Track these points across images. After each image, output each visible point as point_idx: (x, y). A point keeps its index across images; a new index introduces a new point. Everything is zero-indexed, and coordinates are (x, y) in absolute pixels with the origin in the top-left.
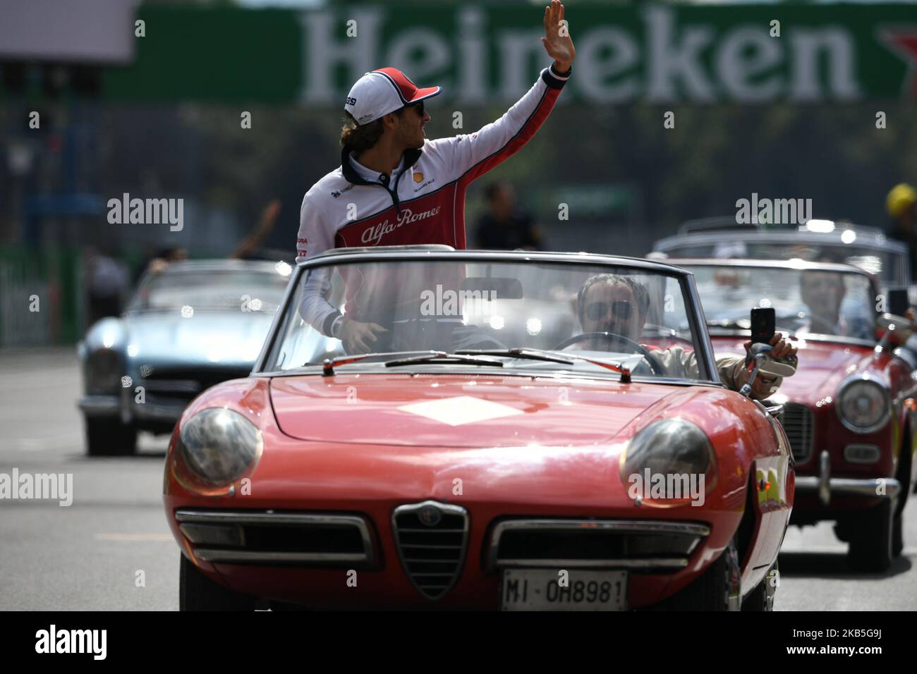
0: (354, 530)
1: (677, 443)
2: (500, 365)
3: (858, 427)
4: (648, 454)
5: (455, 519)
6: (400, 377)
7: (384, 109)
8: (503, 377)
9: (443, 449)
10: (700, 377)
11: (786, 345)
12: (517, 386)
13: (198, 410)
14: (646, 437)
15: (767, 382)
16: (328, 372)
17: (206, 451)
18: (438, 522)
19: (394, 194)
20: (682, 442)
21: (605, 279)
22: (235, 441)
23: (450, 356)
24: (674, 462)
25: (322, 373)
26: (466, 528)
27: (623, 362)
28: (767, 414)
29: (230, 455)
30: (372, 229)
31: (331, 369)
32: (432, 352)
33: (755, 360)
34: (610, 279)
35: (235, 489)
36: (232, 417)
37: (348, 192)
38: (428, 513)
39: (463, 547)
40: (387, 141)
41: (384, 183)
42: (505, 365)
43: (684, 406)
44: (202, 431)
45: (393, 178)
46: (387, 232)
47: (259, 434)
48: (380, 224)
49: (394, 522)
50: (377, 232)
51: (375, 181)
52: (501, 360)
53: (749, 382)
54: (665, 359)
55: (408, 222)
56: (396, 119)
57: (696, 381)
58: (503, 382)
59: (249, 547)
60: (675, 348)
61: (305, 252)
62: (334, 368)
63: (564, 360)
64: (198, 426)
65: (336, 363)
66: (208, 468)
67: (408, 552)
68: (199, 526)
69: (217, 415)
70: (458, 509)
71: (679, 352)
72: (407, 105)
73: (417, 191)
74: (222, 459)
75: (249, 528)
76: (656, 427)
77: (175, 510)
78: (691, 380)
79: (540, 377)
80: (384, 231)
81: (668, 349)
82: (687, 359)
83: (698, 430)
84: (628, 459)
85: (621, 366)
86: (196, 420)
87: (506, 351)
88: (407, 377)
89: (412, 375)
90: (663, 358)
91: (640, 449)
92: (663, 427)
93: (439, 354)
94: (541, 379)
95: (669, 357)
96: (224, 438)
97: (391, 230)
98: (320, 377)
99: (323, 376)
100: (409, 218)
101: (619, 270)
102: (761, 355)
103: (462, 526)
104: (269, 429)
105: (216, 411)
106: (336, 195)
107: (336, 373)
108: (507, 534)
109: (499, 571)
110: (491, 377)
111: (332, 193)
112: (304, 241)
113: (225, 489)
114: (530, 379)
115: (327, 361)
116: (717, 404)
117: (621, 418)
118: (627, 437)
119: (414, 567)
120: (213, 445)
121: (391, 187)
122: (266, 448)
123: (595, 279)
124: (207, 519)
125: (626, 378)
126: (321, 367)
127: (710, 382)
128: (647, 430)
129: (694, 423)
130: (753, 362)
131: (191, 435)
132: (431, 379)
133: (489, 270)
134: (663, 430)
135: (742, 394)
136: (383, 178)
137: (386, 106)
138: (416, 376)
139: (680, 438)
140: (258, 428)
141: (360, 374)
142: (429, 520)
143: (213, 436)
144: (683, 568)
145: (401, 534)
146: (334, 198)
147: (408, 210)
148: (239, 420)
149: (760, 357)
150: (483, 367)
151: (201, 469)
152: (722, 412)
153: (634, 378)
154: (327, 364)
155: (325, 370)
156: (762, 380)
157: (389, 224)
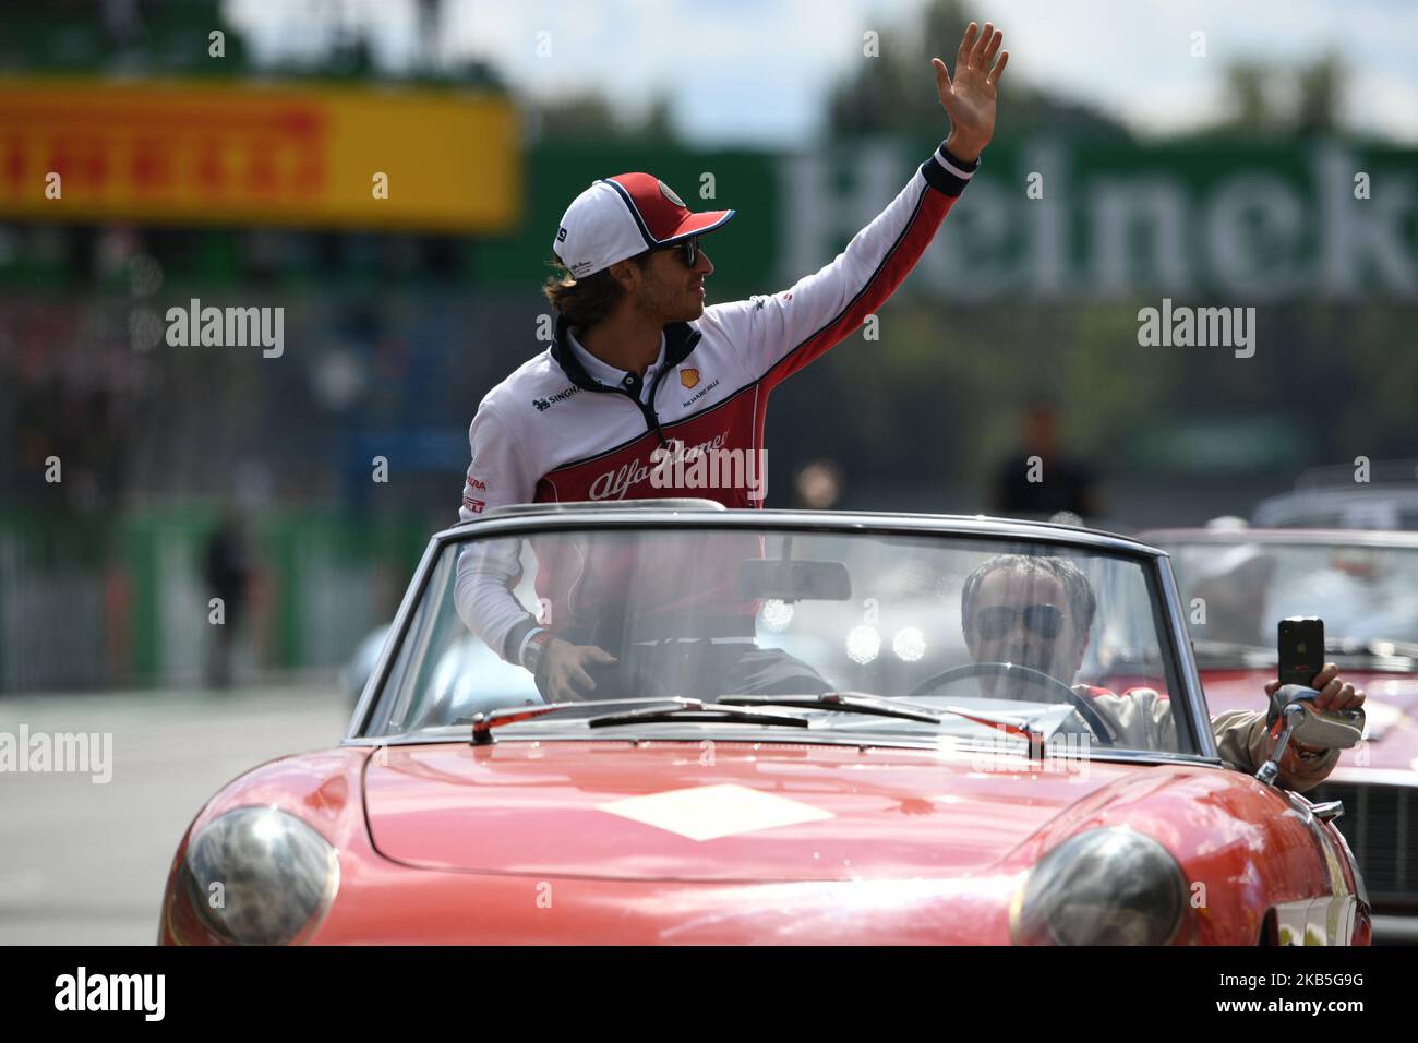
1: (1121, 873)
2: (803, 724)
4: (1066, 893)
6: (615, 746)
7: (611, 253)
8: (808, 747)
9: (676, 885)
10: (1181, 750)
11: (1343, 691)
12: (833, 765)
13: (226, 809)
15: (1308, 757)
16: (482, 737)
17: (232, 887)
19: (649, 411)
20: (1130, 873)
21: (1010, 563)
22: (287, 870)
23: (706, 706)
24: (1115, 911)
25: (471, 738)
27: (1035, 720)
28: (1310, 818)
29: (278, 897)
30: (611, 475)
31: (487, 731)
32: (678, 699)
33: (1285, 717)
34: (1022, 564)
36: (285, 824)
37: (562, 403)
41: (632, 390)
42: (811, 725)
43: (1143, 803)
44: (226, 849)
45: (647, 380)
46: (636, 481)
47: (332, 856)
48: (626, 467)
50: (619, 480)
51: (615, 386)
52: (807, 715)
53: (1273, 758)
54: (1122, 712)
56: (636, 273)
57: (1174, 756)
58: (808, 758)
60: (1140, 693)
62: (493, 731)
63: (924, 715)
64: (219, 840)
65: (496, 721)
66: (236, 919)
69: (255, 820)
71: (1148, 700)
72: (653, 247)
73: (689, 403)
74: (260, 904)
76: (1081, 843)
78: (1165, 754)
79: (876, 747)
80: (632, 479)
81: (1129, 694)
83: (1161, 851)
84: (1027, 906)
85: (1027, 727)
86: (218, 828)
87: (814, 698)
88: (627, 746)
89: (636, 743)
90: (1118, 710)
91: (1051, 884)
92: (1092, 844)
93: (688, 704)
94: (879, 751)
95: (1130, 708)
96: (266, 865)
97: (644, 477)
98: (467, 746)
99: (472, 744)
101: (1038, 549)
102: (1295, 706)
104: (353, 847)
105: (254, 813)
106: (542, 406)
107: (496, 740)
110: (783, 747)
111: (535, 403)
112: (479, 485)
114: (857, 749)
115: (480, 716)
116: (1208, 800)
117: (1019, 825)
118: (1025, 862)
121: (644, 397)
122: (344, 882)
123: (995, 562)
125: (1037, 751)
126: (469, 728)
127: (1198, 756)
128: (1066, 846)
129: (1153, 837)
130: (1280, 721)
131: (207, 857)
132: (671, 750)
133: (787, 546)
134: (1094, 850)
135: (1260, 779)
136: (630, 380)
137: (616, 248)
138: (644, 745)
139: (1126, 865)
140: (332, 846)
141: (540, 741)
143: (245, 860)
146: (538, 411)
148: (304, 836)
149: (1294, 711)
150: (772, 727)
151: (222, 921)
152: (1215, 816)
154: (479, 723)
155: (475, 734)
156: (1300, 753)
157: (641, 466)
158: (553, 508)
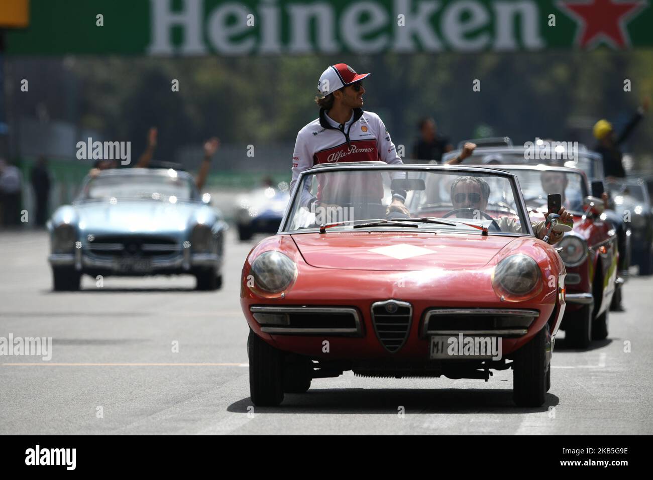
0: (351, 316)
1: (521, 268)
2: (416, 226)
3: (568, 263)
4: (506, 274)
5: (405, 310)
6: (362, 233)
7: (333, 88)
8: (418, 233)
10: (523, 232)
11: (567, 214)
12: (425, 238)
13: (260, 253)
14: (504, 265)
16: (323, 231)
17: (266, 274)
18: (396, 311)
19: (347, 136)
20: (523, 267)
22: (282, 269)
23: (389, 222)
24: (520, 278)
25: (319, 231)
26: (411, 314)
27: (483, 224)
28: (556, 252)
29: (281, 277)
30: (334, 154)
31: (324, 229)
32: (379, 220)
33: (551, 223)
34: (468, 178)
35: (284, 295)
36: (280, 256)
37: (322, 133)
38: (391, 306)
39: (409, 324)
40: (338, 105)
41: (342, 130)
42: (419, 227)
43: (520, 248)
44: (264, 263)
45: (346, 126)
46: (342, 157)
47: (295, 265)
48: (338, 152)
49: (372, 311)
50: (336, 156)
51: (337, 128)
52: (417, 224)
53: (547, 235)
55: (353, 152)
56: (341, 94)
58: (418, 236)
59: (292, 326)
61: (297, 164)
62: (326, 229)
63: (451, 223)
64: (261, 261)
65: (327, 227)
66: (268, 283)
67: (379, 328)
68: (264, 314)
69: (271, 255)
70: (407, 304)
71: (506, 219)
72: (345, 86)
74: (276, 278)
75: (293, 315)
76: (509, 259)
77: (250, 306)
79: (439, 233)
80: (340, 155)
81: (500, 217)
82: (510, 223)
83: (532, 260)
84: (496, 275)
85: (482, 227)
86: (259, 258)
87: (419, 219)
88: (367, 233)
89: (370, 233)
90: (499, 222)
91: (501, 271)
92: (514, 259)
93: (383, 221)
95: (501, 222)
96: (276, 267)
97: (344, 156)
98: (318, 234)
99: (320, 233)
100: (354, 150)
102: (553, 220)
103: (408, 313)
104: (300, 263)
105: (270, 253)
106: (315, 134)
107: (327, 232)
108: (433, 317)
109: (428, 338)
110: (412, 233)
111: (313, 133)
112: (297, 158)
113: (279, 294)
114: (434, 234)
116: (536, 246)
118: (495, 264)
119: (382, 335)
120: (271, 271)
121: (346, 131)
122: (299, 272)
124: (269, 311)
125: (485, 233)
126: (319, 229)
127: (529, 235)
128: (504, 260)
129: (529, 256)
131: (257, 265)
132: (378, 235)
134: (514, 261)
136: (341, 126)
137: (335, 86)
138: (372, 233)
139: (522, 265)
140: (294, 262)
142: (391, 310)
143: (271, 266)
144: (525, 334)
145: (376, 317)
146: (314, 136)
147: (354, 146)
148: (284, 258)
149: (553, 221)
151: (264, 284)
152: (539, 250)
153: (489, 233)
154: (322, 227)
155: (321, 230)
156: (554, 234)
157: (343, 152)
158: (335, 164)
